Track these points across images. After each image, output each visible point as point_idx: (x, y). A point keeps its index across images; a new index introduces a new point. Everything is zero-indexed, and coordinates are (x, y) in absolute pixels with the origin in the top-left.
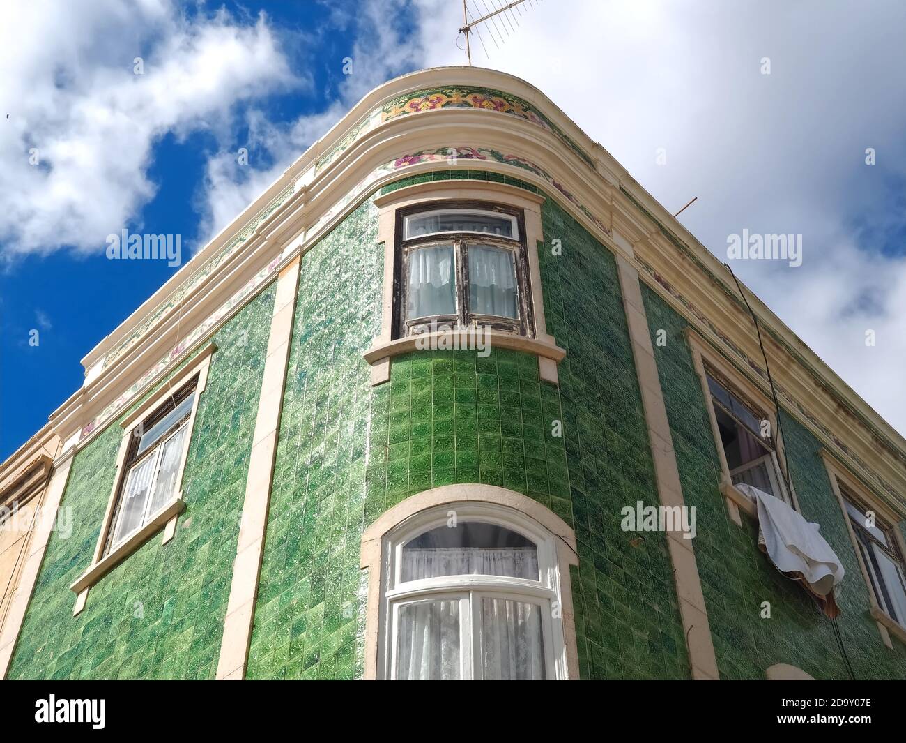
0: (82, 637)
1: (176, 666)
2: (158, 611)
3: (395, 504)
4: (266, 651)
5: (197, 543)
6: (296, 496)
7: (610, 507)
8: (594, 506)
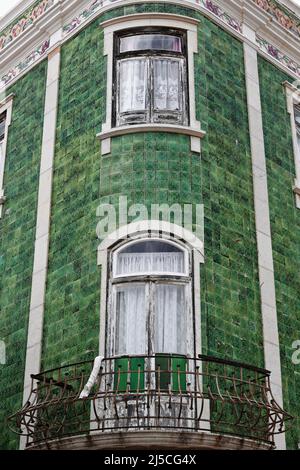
5: (14, 226)
7: (224, 223)
8: (216, 225)
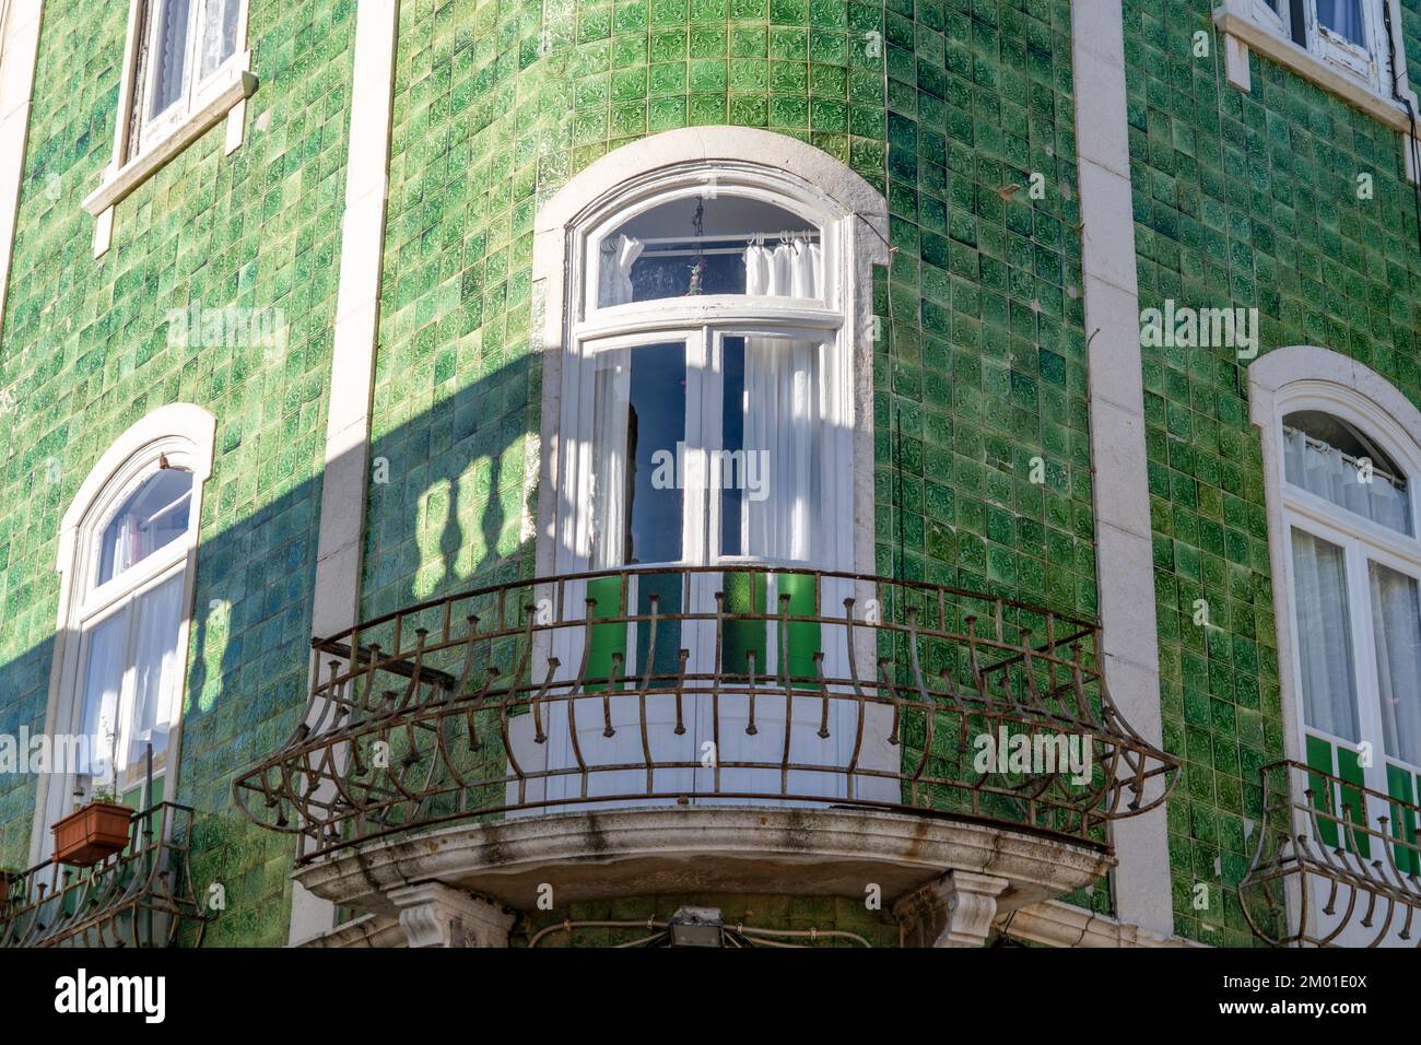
0: (115, 303)
1: (267, 392)
2: (229, 284)
3: (587, 164)
4: (398, 397)
5: (282, 168)
6: (433, 117)
7: (964, 131)
8: (933, 139)
